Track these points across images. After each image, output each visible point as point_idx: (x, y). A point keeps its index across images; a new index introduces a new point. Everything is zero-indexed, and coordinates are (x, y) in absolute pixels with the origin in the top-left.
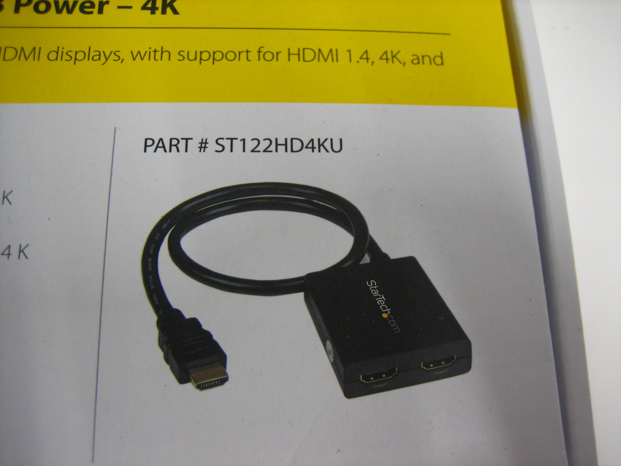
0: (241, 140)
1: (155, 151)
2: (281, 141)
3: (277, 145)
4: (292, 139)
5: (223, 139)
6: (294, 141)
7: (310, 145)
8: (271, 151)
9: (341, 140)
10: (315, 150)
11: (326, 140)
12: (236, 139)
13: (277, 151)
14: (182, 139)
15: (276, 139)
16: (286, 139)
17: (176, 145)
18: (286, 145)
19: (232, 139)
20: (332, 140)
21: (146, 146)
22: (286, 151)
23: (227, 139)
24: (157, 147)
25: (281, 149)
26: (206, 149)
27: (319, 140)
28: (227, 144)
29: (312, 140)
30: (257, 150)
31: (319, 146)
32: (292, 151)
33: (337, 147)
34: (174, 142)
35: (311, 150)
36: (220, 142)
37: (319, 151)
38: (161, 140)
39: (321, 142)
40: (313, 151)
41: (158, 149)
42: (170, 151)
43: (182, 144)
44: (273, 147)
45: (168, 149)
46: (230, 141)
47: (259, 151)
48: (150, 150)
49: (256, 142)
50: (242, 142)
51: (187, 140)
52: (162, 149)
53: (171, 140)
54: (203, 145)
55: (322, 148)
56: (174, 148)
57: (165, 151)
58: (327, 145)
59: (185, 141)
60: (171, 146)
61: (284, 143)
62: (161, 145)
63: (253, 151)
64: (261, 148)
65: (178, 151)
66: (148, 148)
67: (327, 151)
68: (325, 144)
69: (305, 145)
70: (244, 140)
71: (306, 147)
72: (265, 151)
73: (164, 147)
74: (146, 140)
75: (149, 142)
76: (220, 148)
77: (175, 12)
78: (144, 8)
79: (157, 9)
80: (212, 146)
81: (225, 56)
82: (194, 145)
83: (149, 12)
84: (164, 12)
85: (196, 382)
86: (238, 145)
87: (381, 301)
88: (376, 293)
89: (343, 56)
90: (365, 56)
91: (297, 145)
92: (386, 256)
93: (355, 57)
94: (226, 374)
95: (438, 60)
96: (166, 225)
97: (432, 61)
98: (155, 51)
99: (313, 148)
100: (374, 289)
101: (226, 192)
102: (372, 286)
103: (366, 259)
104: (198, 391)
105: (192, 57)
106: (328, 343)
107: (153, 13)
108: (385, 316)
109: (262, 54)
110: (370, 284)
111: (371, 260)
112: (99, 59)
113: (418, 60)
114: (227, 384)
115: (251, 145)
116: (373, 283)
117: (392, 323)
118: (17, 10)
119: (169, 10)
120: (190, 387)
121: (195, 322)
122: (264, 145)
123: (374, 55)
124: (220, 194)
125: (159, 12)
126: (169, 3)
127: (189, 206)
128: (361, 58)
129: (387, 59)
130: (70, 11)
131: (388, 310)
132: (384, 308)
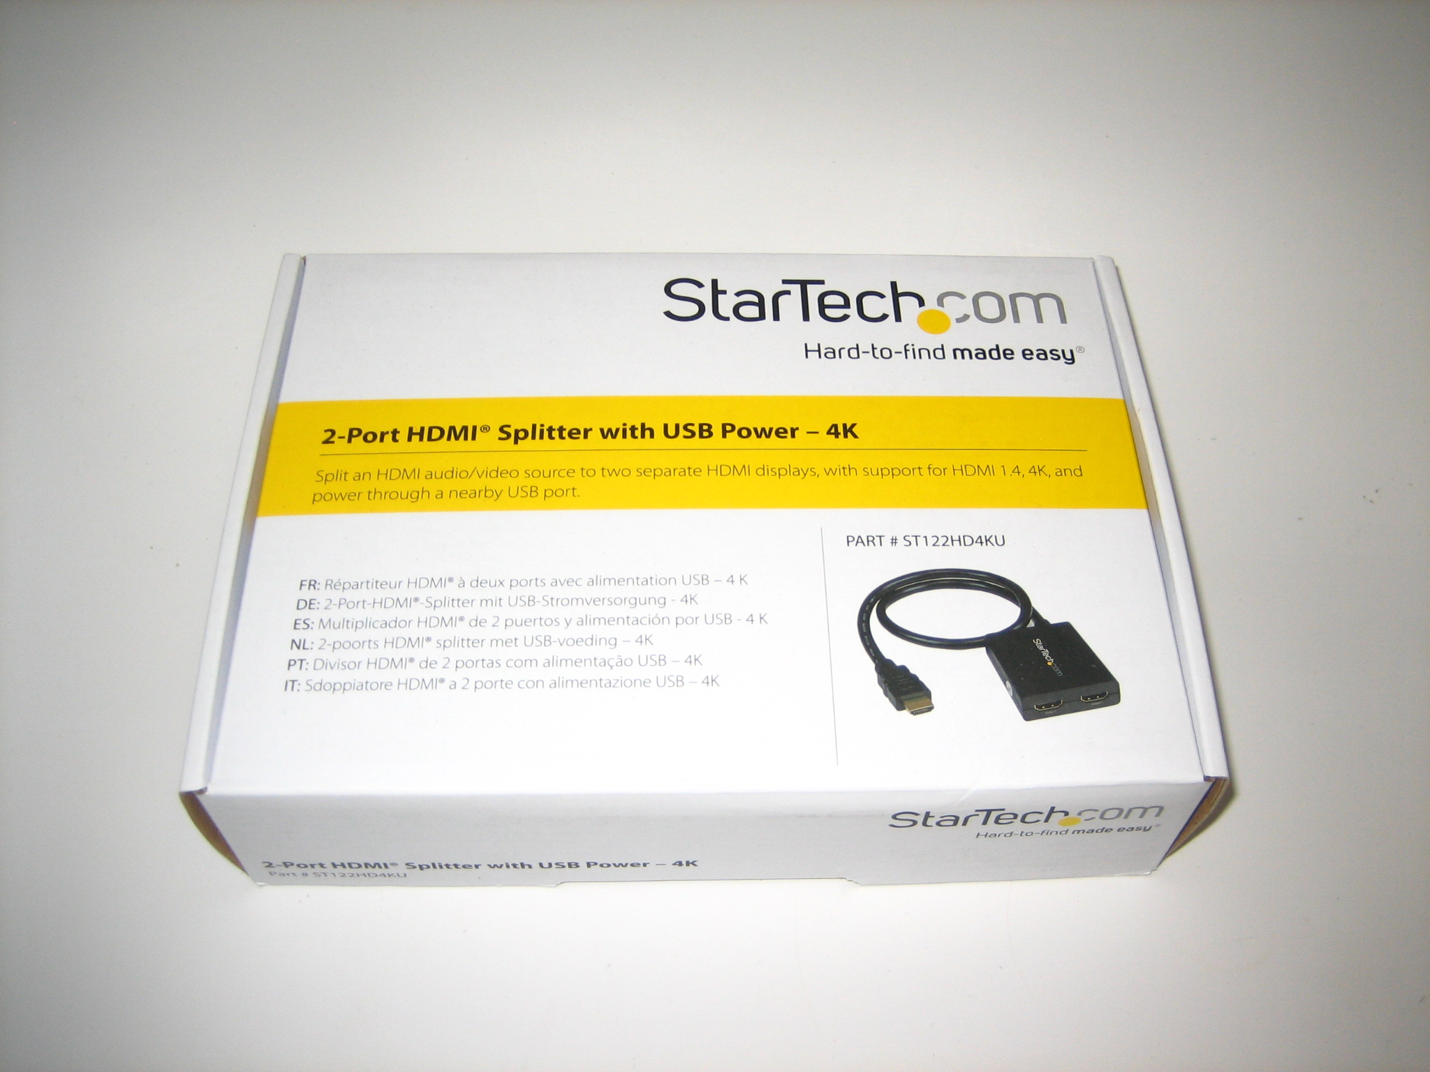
0: (924, 537)
1: (856, 545)
2: (956, 538)
3: (952, 541)
4: (964, 536)
5: (909, 536)
6: (966, 538)
7: (979, 541)
8: (949, 545)
9: (1003, 536)
11: (991, 536)
12: (920, 536)
13: (953, 545)
14: (877, 536)
15: (952, 537)
16: (959, 537)
17: (872, 541)
18: (960, 540)
19: (916, 536)
20: (996, 537)
21: (848, 542)
22: (960, 545)
23: (912, 536)
24: (857, 542)
25: (956, 543)
26: (897, 544)
27: (986, 537)
28: (913, 540)
29: (980, 537)
30: (937, 544)
31: (986, 541)
32: (965, 545)
33: (1000, 542)
34: (871, 539)
36: (907, 538)
37: (987, 544)
38: (859, 537)
39: (987, 538)
40: (982, 545)
41: (859, 544)
42: (868, 545)
43: (877, 540)
44: (949, 542)
45: (866, 544)
46: (914, 537)
47: (939, 545)
48: (852, 544)
49: (936, 539)
51: (880, 537)
52: (862, 544)
53: (868, 537)
54: (894, 541)
55: (988, 542)
56: (871, 543)
57: (864, 545)
58: (993, 540)
60: (868, 541)
61: (958, 539)
62: (860, 540)
63: (934, 545)
64: (940, 543)
65: (874, 545)
66: (850, 543)
67: (993, 545)
68: (991, 540)
69: (975, 541)
70: (926, 537)
71: (976, 542)
72: (944, 545)
73: (862, 542)
74: (848, 537)
75: (850, 539)
76: (908, 543)
77: (855, 436)
78: (829, 433)
79: (840, 434)
80: (901, 541)
81: (901, 472)
82: (886, 541)
83: (834, 436)
84: (846, 436)
85: (909, 709)
86: (921, 541)
87: (1046, 653)
88: (1041, 648)
89: (999, 471)
90: (1017, 470)
91: (968, 541)
92: (1046, 622)
93: (1009, 472)
94: (932, 704)
95: (1078, 473)
96: (872, 600)
97: (1073, 473)
98: (844, 468)
99: (981, 543)
100: (1039, 645)
101: (916, 576)
102: (1038, 643)
103: (1032, 624)
104: (912, 715)
105: (875, 472)
106: (1008, 683)
107: (837, 437)
108: (1049, 664)
109: (931, 470)
110: (1036, 642)
111: (1035, 625)
112: (799, 474)
113: (1061, 472)
114: (933, 711)
115: (931, 541)
116: (1039, 641)
117: (1055, 668)
118: (724, 436)
119: (849, 434)
120: (906, 713)
121: (904, 669)
122: (942, 541)
123: (1024, 469)
124: (912, 577)
125: (841, 436)
126: (849, 428)
127: (888, 586)
128: (1013, 472)
129: (1035, 472)
130: (768, 436)
131: (1052, 660)
132: (1049, 658)
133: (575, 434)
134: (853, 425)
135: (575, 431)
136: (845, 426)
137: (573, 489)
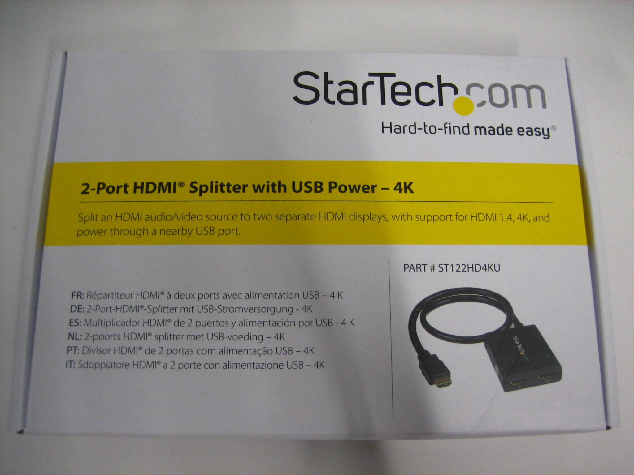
0: (451, 265)
1: (410, 271)
2: (470, 266)
3: (468, 268)
4: (475, 265)
5: (442, 264)
6: (477, 265)
7: (484, 268)
8: (466, 271)
9: (499, 265)
10: (487, 270)
11: (492, 265)
12: (448, 264)
13: (468, 271)
14: (422, 264)
15: (468, 265)
16: (473, 265)
17: (419, 268)
18: (473, 268)
19: (446, 265)
20: (495, 265)
21: (405, 268)
22: (473, 271)
23: (444, 264)
24: (411, 269)
25: (471, 270)
26: (434, 270)
27: (488, 265)
28: (444, 267)
29: (485, 265)
30: (458, 270)
32: (476, 271)
33: (497, 269)
34: (419, 266)
35: (485, 270)
36: (441, 266)
37: (489, 271)
38: (412, 265)
39: (490, 266)
40: (486, 271)
41: (411, 270)
42: (417, 271)
43: (422, 267)
44: (466, 269)
45: (416, 270)
46: (445, 265)
47: (460, 271)
48: (407, 270)
49: (458, 266)
50: (451, 266)
51: (424, 265)
52: (413, 270)
53: (417, 265)
54: (433, 268)
55: (490, 269)
56: (419, 270)
57: (415, 271)
58: (493, 267)
59: (423, 266)
60: (417, 268)
61: (472, 267)
62: (412, 268)
63: (457, 271)
64: (461, 269)
65: (421, 271)
66: (406, 269)
67: (493, 271)
68: (491, 267)
69: (482, 268)
70: (452, 265)
71: (483, 269)
72: (463, 271)
73: (414, 269)
74: (405, 265)
75: (406, 266)
76: (441, 270)
77: (412, 192)
78: (395, 189)
79: (402, 190)
80: (437, 269)
81: (439, 218)
82: (428, 268)
83: (398, 191)
84: (406, 192)
85: (437, 384)
86: (449, 267)
87: (520, 346)
88: (517, 343)
89: (499, 218)
90: (510, 218)
91: (478, 268)
92: (521, 325)
93: (505, 218)
94: (450, 380)
95: (547, 219)
96: (418, 309)
97: (544, 219)
98: (404, 215)
99: (486, 269)
100: (517, 341)
101: (446, 293)
102: (515, 339)
103: (513, 326)
104: (438, 388)
105: (423, 219)
106: (496, 366)
107: (400, 192)
108: (522, 353)
109: (458, 217)
110: (514, 338)
111: (515, 327)
112: (376, 220)
113: (536, 219)
114: (451, 385)
115: (456, 268)
116: (516, 338)
117: (525, 357)
118: (330, 191)
119: (408, 190)
120: (434, 387)
121: (435, 357)
122: (462, 268)
123: (514, 217)
124: (443, 293)
125: (403, 192)
126: (408, 186)
127: (428, 300)
128: (508, 219)
129: (521, 219)
130: (357, 191)
131: (523, 351)
132: (521, 350)
133: (237, 189)
134: (411, 183)
135: (237, 187)
136: (405, 183)
137: (236, 229)
